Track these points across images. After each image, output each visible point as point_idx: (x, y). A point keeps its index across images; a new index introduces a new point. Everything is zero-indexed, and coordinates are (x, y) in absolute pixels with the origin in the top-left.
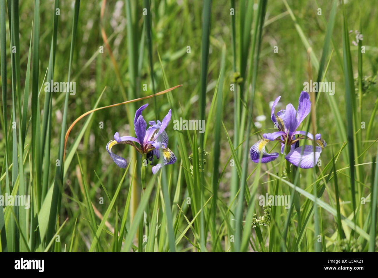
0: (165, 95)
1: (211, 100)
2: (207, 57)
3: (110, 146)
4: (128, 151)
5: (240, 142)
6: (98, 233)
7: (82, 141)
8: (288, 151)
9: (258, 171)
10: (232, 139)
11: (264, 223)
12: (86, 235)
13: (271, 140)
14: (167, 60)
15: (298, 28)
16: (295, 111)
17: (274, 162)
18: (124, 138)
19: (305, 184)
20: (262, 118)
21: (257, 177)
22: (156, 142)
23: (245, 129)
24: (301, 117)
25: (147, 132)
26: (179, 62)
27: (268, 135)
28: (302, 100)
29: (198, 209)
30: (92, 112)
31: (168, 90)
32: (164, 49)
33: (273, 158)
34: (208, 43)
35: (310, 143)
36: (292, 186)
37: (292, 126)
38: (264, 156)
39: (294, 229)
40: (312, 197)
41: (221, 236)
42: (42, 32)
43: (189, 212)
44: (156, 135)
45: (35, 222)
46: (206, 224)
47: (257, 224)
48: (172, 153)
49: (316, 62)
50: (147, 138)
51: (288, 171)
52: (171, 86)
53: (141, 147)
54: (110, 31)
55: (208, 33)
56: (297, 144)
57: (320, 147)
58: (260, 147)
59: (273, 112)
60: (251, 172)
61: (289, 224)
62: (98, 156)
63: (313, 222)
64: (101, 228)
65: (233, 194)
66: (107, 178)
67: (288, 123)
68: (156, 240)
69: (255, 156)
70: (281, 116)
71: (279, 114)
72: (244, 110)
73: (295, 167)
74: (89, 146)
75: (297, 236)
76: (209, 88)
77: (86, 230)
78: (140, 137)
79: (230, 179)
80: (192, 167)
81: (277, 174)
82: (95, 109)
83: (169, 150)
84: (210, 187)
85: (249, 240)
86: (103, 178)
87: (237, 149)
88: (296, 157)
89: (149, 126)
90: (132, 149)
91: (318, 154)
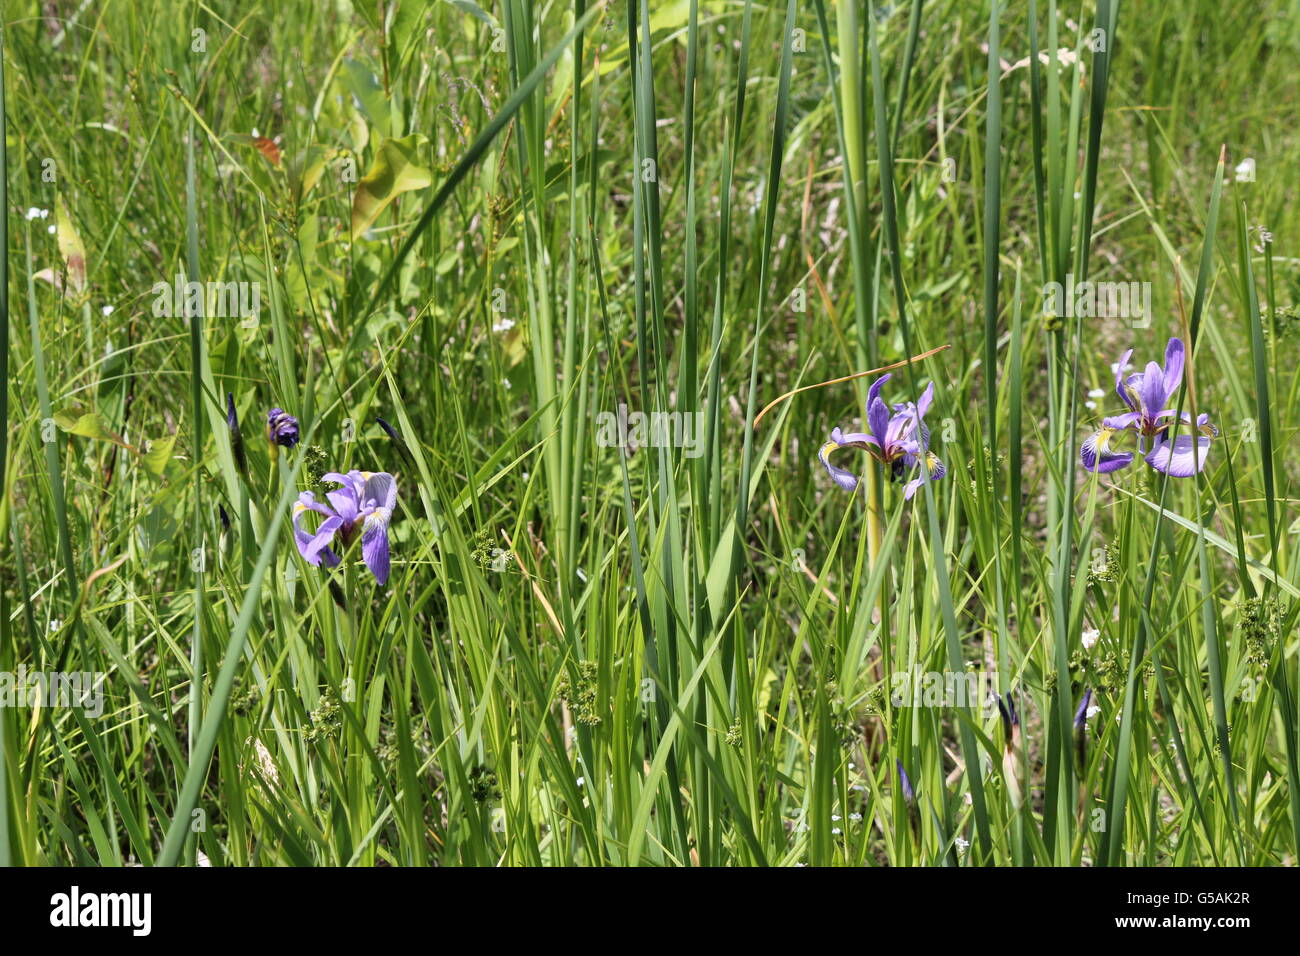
0: (921, 363)
1: (1003, 363)
2: (995, 288)
3: (825, 452)
4: (860, 462)
5: (1061, 438)
6: (810, 609)
7: (777, 447)
8: (1149, 447)
9: (1095, 488)
10: (1046, 433)
11: (1108, 578)
12: (793, 615)
13: (1119, 429)
14: (924, 297)
15: (1156, 227)
16: (1161, 374)
17: (1124, 470)
18: (850, 438)
19: (1181, 506)
20: (1097, 393)
21: (1092, 498)
22: (907, 440)
23: (1068, 415)
24: (1171, 385)
25: (891, 425)
26: (945, 301)
27: (1113, 420)
28: (1170, 354)
29: (989, 555)
30: (791, 394)
31: (927, 354)
32: (917, 278)
33: (1122, 463)
34: (996, 263)
35: (1186, 430)
36: (1157, 508)
37: (1155, 402)
38: (1105, 459)
39: (1162, 587)
40: (1195, 528)
41: (1032, 607)
42: (700, 259)
43: (974, 568)
44: (907, 430)
45: (700, 593)
46: (1006, 586)
47: (1095, 579)
48: (937, 460)
49: (1190, 286)
50: (892, 435)
51: (1149, 484)
52: (934, 346)
53: (880, 451)
54: (819, 249)
55: (996, 250)
56: (1165, 434)
57: (1206, 437)
58: (1099, 442)
59: (1119, 379)
60: (1080, 490)
61: (1154, 578)
62: (806, 473)
63: (1198, 575)
64: (814, 597)
65: (1051, 532)
66: (824, 512)
67: (1149, 395)
68: (913, 617)
69: (1089, 459)
70: (1133, 385)
71: (1130, 380)
72: (1066, 378)
73: (1162, 474)
74: (789, 457)
75: (1169, 598)
76: (1000, 343)
77: (791, 608)
78: (879, 432)
79: (1045, 503)
80: (974, 484)
81: (1129, 489)
82: (796, 390)
83: (932, 455)
84: (1009, 519)
85: (1082, 611)
86: (817, 512)
87: (1057, 452)
88: (1162, 456)
89: (893, 413)
90: (867, 456)
91: (1203, 451)
